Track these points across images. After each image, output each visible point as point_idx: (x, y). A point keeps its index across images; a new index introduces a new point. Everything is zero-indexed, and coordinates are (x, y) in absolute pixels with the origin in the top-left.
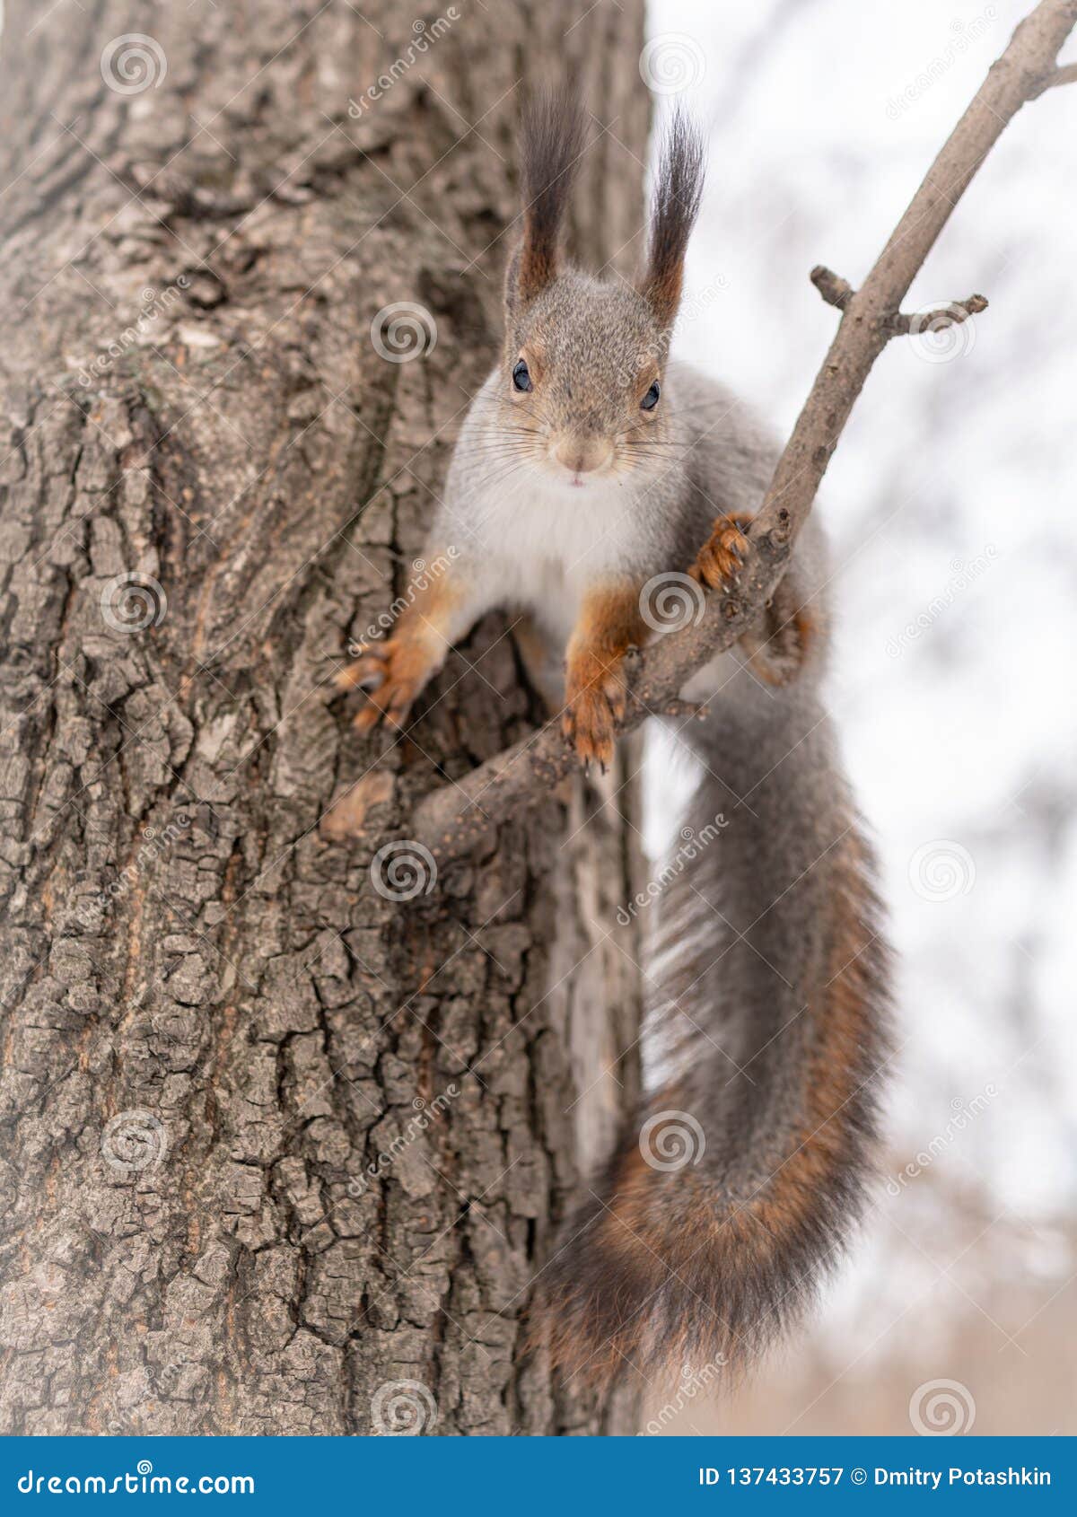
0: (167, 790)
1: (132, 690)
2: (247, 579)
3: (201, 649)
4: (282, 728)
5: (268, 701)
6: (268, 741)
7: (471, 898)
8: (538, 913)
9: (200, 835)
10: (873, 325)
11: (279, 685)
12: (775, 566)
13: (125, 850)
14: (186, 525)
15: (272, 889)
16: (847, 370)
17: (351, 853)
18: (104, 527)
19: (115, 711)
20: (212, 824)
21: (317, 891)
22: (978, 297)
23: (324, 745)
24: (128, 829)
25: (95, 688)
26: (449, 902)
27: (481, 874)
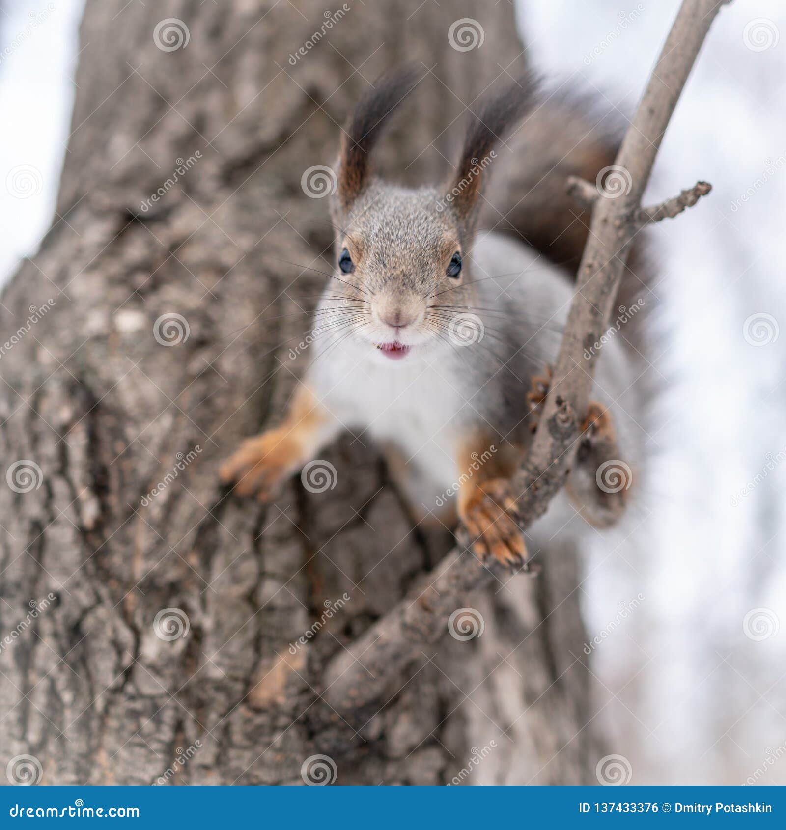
0: (118, 690)
1: (85, 612)
2: (170, 507)
3: (140, 568)
4: (208, 623)
5: (194, 603)
6: (197, 635)
7: (383, 736)
8: (451, 736)
9: (146, 723)
10: (618, 223)
11: (203, 587)
12: (567, 442)
13: (94, 742)
14: (121, 472)
15: (209, 759)
16: (601, 265)
17: (275, 718)
18: (60, 487)
19: (75, 631)
20: (155, 712)
21: (247, 755)
22: (701, 183)
23: (245, 630)
24: (95, 724)
25: (59, 615)
26: (364, 744)
27: (390, 715)
